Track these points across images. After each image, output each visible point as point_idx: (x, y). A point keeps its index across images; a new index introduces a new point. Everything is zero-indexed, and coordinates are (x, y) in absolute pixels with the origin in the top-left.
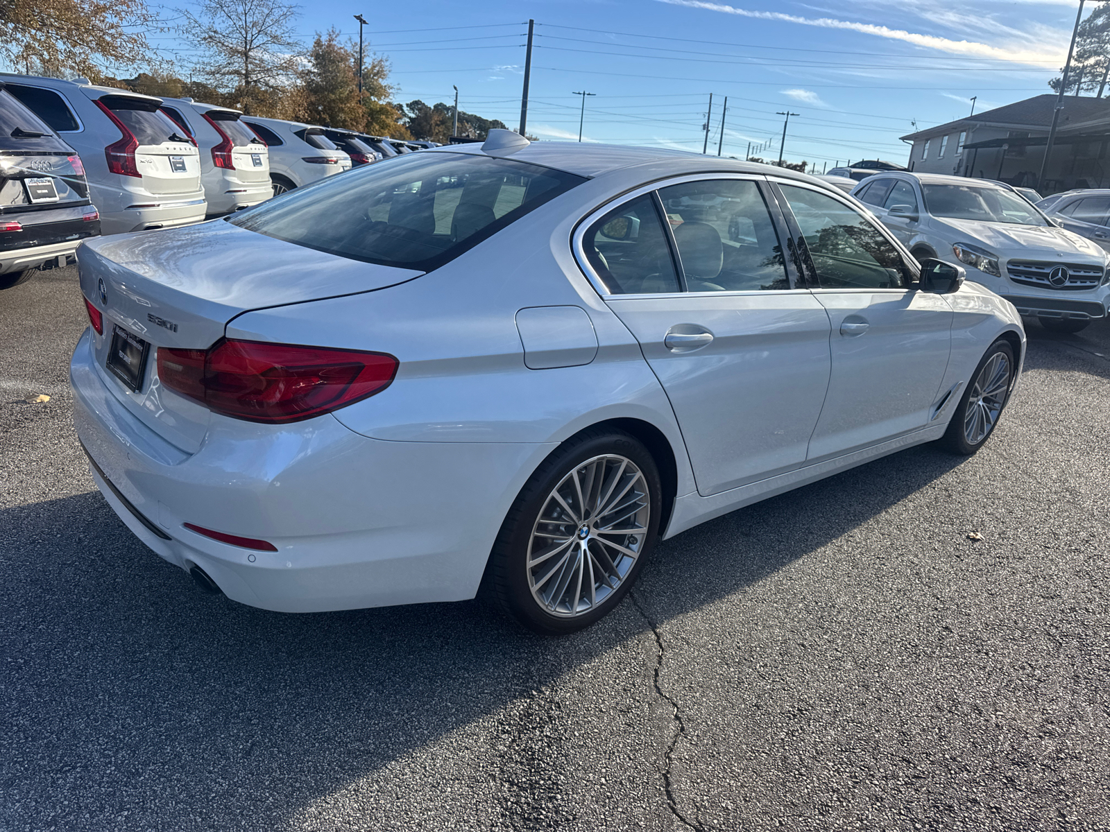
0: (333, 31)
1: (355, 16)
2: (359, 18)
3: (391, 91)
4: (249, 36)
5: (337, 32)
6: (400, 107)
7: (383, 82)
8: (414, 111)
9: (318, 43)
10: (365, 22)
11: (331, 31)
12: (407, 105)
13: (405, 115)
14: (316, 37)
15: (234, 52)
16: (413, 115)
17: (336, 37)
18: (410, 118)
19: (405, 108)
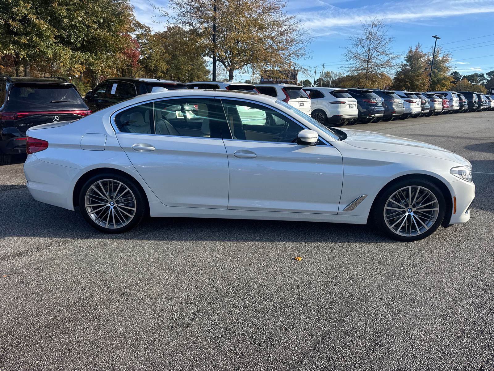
0: (418, 45)
1: (433, 37)
2: (434, 37)
3: (451, 68)
4: (371, 53)
5: (421, 45)
6: (482, 75)
7: (446, 65)
8: (490, 76)
9: (410, 52)
10: (438, 38)
11: (417, 45)
12: (487, 74)
13: (485, 79)
14: (410, 49)
15: (364, 61)
16: (489, 79)
17: (420, 47)
18: (487, 80)
19: (485, 76)
